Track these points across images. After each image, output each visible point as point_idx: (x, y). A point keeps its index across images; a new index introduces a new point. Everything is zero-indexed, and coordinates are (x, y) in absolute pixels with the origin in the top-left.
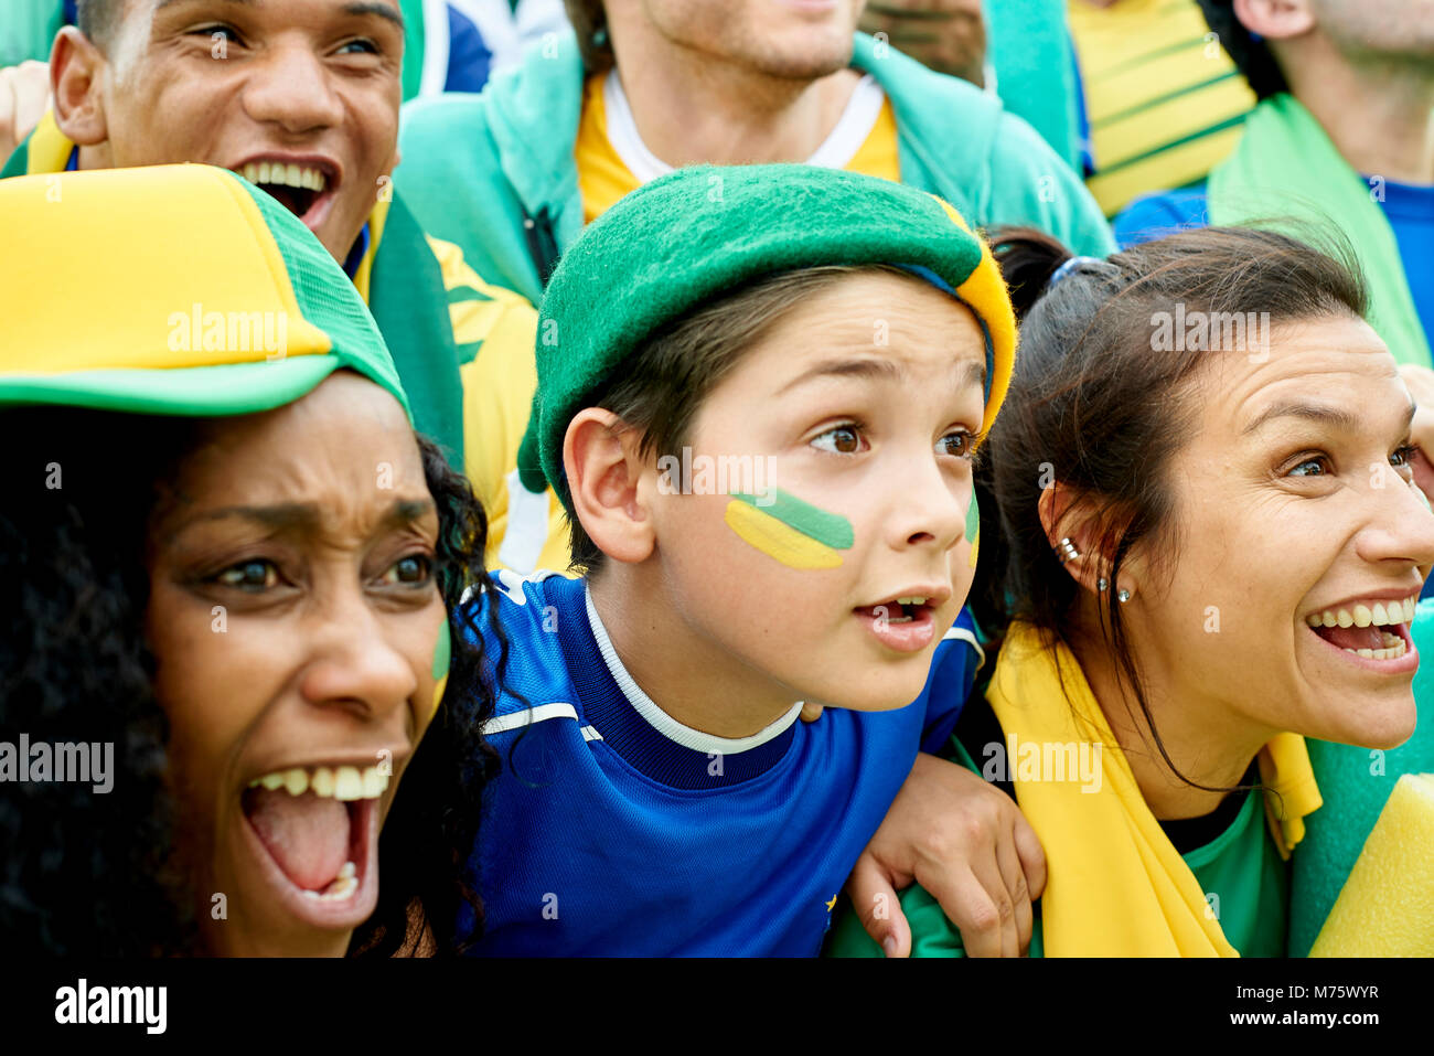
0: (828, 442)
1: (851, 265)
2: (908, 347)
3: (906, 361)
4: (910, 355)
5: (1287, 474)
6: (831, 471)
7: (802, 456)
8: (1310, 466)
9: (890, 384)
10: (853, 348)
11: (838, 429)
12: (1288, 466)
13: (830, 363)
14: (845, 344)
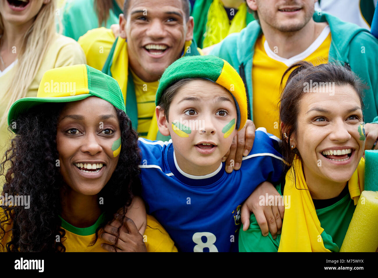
0: (188, 113)
1: (190, 78)
2: (202, 94)
3: (202, 97)
4: (202, 96)
5: (315, 121)
6: (189, 119)
7: (183, 116)
8: (321, 119)
9: (198, 102)
10: (190, 95)
11: (190, 110)
12: (315, 119)
13: (186, 98)
14: (189, 94)
